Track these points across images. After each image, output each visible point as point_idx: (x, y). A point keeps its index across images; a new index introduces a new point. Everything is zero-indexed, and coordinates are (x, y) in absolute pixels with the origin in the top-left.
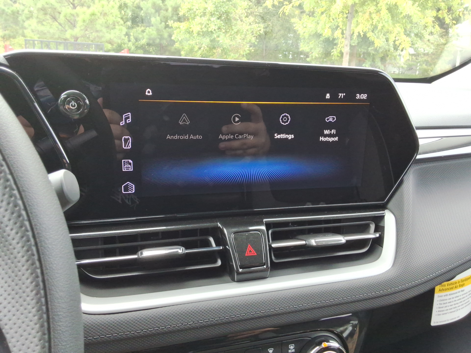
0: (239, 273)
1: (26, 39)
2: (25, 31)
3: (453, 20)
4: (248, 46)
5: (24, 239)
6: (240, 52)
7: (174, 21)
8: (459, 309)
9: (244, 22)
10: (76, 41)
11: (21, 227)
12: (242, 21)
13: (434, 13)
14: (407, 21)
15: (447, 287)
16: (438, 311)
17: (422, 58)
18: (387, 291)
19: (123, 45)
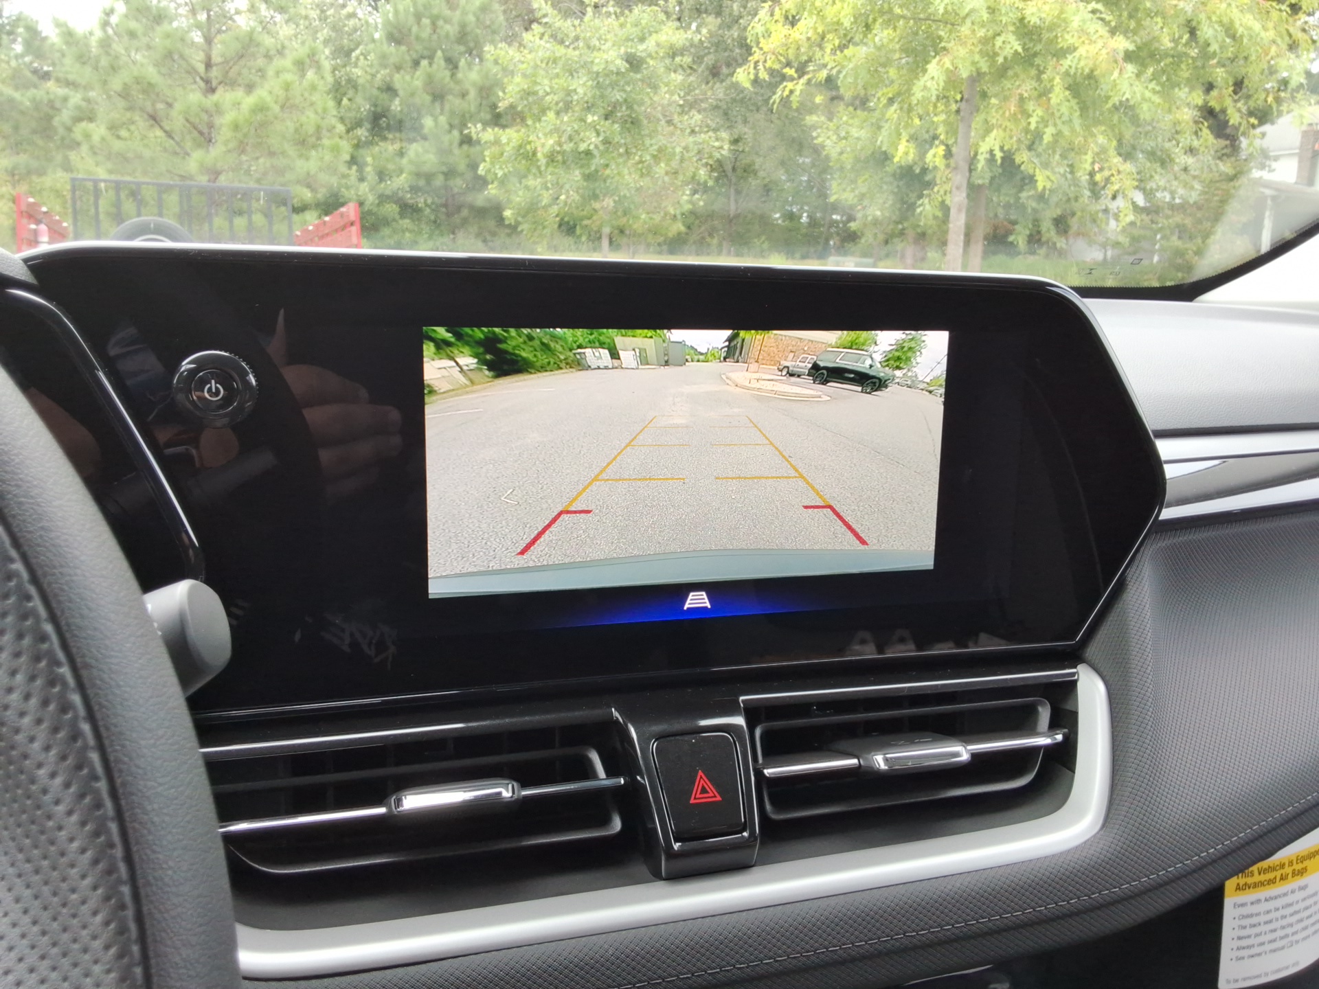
0: (671, 855)
1: (75, 175)
2: (73, 156)
3: (1251, 113)
4: (688, 192)
5: (87, 800)
6: (665, 207)
7: (486, 124)
8: (1297, 942)
9: (676, 127)
10: (214, 182)
11: (79, 767)
12: (670, 122)
13: (1198, 98)
14: (1123, 118)
15: (1257, 878)
16: (1235, 948)
17: (1167, 217)
18: (1090, 898)
19: (343, 190)
